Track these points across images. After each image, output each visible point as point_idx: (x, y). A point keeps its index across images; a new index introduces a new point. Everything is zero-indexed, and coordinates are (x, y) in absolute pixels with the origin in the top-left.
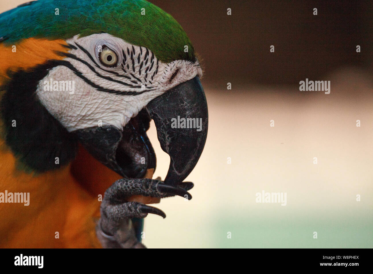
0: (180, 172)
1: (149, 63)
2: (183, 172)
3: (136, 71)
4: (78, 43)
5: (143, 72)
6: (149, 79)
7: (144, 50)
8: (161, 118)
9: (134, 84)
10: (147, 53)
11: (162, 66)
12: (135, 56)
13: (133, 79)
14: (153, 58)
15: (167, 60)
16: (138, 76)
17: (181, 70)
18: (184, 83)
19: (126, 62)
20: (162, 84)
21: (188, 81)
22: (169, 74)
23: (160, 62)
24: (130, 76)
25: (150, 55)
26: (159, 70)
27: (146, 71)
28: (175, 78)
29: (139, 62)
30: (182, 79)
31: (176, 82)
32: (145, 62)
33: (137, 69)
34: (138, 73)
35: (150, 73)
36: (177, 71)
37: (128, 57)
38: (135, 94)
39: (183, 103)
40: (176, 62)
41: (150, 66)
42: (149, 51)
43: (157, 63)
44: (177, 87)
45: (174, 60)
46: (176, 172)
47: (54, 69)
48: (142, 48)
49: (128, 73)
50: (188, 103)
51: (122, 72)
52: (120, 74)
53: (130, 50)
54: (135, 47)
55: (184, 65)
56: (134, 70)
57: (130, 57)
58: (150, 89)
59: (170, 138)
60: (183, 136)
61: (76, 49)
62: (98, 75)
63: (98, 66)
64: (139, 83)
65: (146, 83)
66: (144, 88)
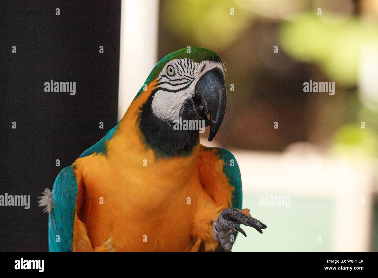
0: (215, 121)
1: (190, 65)
2: (217, 121)
4: (161, 75)
7: (186, 59)
9: (187, 81)
10: (188, 60)
11: (196, 64)
12: (183, 65)
14: (191, 62)
15: (199, 61)
17: (206, 65)
18: (209, 71)
19: (179, 69)
21: (211, 70)
22: (200, 68)
24: (185, 77)
26: (195, 67)
27: (190, 71)
28: (204, 69)
29: (185, 67)
30: (207, 69)
31: (204, 71)
32: (188, 65)
33: (186, 71)
34: (187, 73)
35: (192, 70)
36: (205, 66)
38: (188, 86)
40: (203, 61)
41: (191, 67)
43: (194, 64)
44: (206, 74)
47: (155, 94)
48: (185, 59)
49: (183, 76)
50: (212, 81)
51: (181, 78)
52: (181, 79)
53: (179, 62)
54: (181, 60)
55: (208, 62)
56: (185, 73)
57: (180, 66)
58: (194, 79)
59: (207, 103)
60: (212, 100)
61: (161, 78)
62: (173, 85)
63: (170, 80)
64: (189, 79)
65: (191, 77)
66: (191, 80)
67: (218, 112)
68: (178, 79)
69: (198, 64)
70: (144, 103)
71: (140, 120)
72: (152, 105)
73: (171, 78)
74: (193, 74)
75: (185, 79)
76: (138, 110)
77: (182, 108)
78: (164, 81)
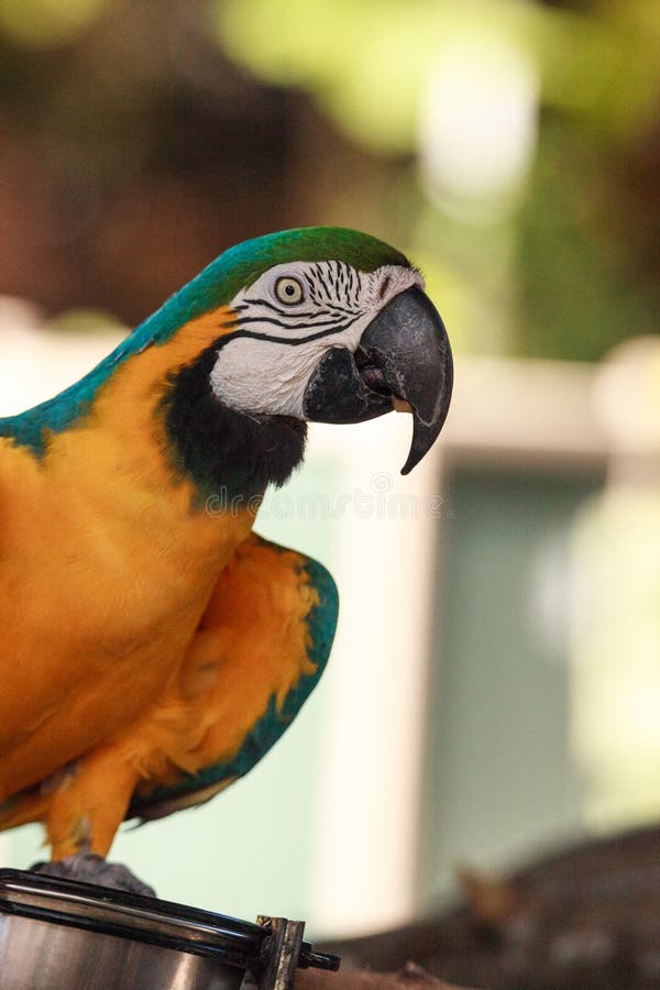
1: (346, 280)
4: (247, 299)
5: (343, 296)
7: (334, 264)
8: (384, 352)
9: (337, 319)
10: (339, 267)
11: (365, 278)
13: (333, 311)
14: (348, 270)
16: (336, 303)
18: (401, 294)
20: (371, 303)
21: (406, 290)
22: (377, 285)
23: (360, 273)
24: (328, 308)
25: (344, 267)
26: (362, 283)
30: (397, 289)
31: (389, 295)
32: (339, 279)
33: (333, 295)
35: (352, 293)
36: (389, 279)
37: (316, 281)
38: (340, 329)
40: (383, 268)
42: (341, 263)
44: (392, 301)
45: (380, 266)
46: (425, 423)
47: (225, 347)
48: (330, 262)
51: (315, 309)
52: (315, 313)
53: (315, 269)
54: (320, 264)
55: (394, 271)
56: (330, 298)
57: (318, 280)
58: (359, 315)
60: (419, 367)
61: (246, 307)
62: (288, 327)
63: (283, 314)
64: (343, 314)
65: (351, 309)
66: (351, 317)
68: (308, 311)
69: (370, 274)
71: (169, 405)
72: (213, 372)
73: (288, 310)
74: (356, 302)
75: (327, 312)
76: (162, 379)
77: (315, 372)
78: (257, 316)
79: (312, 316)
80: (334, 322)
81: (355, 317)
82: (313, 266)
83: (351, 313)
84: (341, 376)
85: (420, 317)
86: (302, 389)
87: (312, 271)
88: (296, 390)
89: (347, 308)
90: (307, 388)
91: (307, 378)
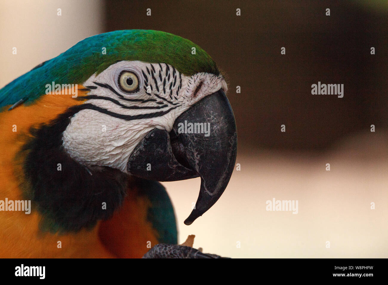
0: (212, 192)
1: (172, 79)
2: (215, 192)
3: (161, 91)
4: (97, 82)
5: (168, 90)
6: (174, 94)
7: (164, 66)
8: (188, 135)
9: (160, 105)
10: (168, 69)
11: (186, 79)
12: (156, 75)
13: (159, 100)
14: (174, 72)
15: (190, 73)
16: (162, 95)
17: (205, 83)
18: (209, 96)
19: (148, 83)
20: (187, 99)
21: (213, 94)
22: (193, 87)
23: (182, 76)
24: (156, 97)
25: (171, 69)
26: (183, 83)
27: (170, 89)
28: (200, 91)
29: (161, 80)
30: (207, 92)
31: (200, 95)
32: (167, 78)
33: (161, 88)
34: (163, 92)
35: (175, 89)
36: (201, 84)
37: (150, 77)
38: (161, 114)
39: (210, 117)
40: (199, 74)
41: (173, 82)
42: (169, 66)
43: (180, 77)
44: (202, 100)
45: (197, 73)
46: (209, 193)
47: (76, 115)
48: (161, 64)
49: (152, 95)
50: (215, 116)
51: (147, 97)
52: (146, 99)
53: (150, 68)
54: (154, 65)
55: (207, 77)
56: (158, 90)
57: (151, 76)
58: (176, 106)
59: (199, 156)
60: (212, 152)
61: (95, 88)
62: (124, 107)
63: (122, 98)
64: (165, 103)
65: (172, 101)
66: (170, 106)
67: (223, 177)
68: (141, 98)
69: (189, 78)
70: (43, 123)
71: (28, 151)
72: (65, 132)
73: (126, 95)
74: (176, 96)
75: (155, 100)
76: (25, 131)
77: (140, 144)
78: (102, 95)
79: (143, 101)
80: (158, 108)
81: (174, 106)
82: (149, 65)
83: (171, 103)
84: (159, 149)
85: (219, 116)
86: (128, 154)
87: (147, 69)
88: (124, 154)
89: (169, 99)
90: (132, 153)
91: (133, 147)
